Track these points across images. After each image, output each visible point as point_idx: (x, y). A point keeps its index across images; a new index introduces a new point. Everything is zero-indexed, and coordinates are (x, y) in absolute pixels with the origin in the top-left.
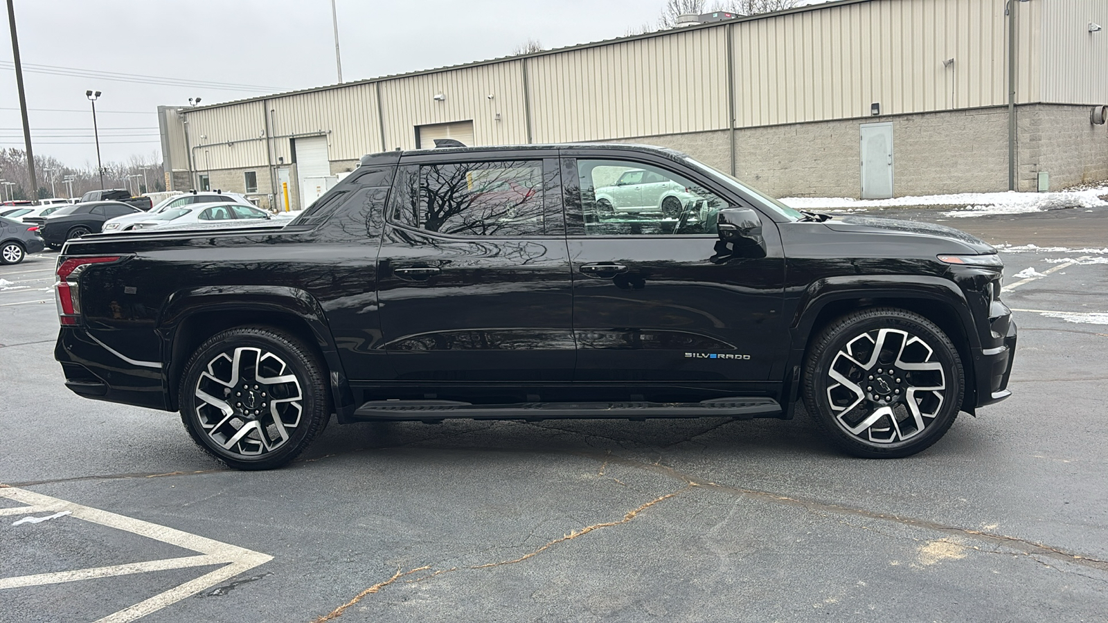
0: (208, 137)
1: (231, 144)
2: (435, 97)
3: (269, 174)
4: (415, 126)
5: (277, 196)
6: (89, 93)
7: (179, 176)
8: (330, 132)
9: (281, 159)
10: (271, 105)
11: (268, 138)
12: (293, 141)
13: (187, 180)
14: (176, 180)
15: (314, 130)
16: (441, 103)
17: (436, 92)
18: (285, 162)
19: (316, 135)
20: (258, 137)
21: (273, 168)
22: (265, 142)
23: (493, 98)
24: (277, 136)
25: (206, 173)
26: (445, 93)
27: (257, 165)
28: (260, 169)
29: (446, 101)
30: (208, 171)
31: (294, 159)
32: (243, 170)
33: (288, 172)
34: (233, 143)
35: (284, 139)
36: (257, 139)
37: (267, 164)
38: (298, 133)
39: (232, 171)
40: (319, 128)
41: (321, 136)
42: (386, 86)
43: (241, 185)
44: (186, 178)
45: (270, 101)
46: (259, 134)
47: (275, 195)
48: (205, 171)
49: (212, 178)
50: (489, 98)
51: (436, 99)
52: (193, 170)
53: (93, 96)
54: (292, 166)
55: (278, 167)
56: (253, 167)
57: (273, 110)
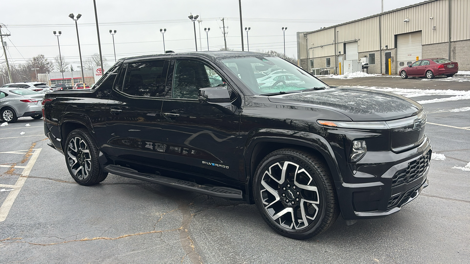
0: (314, 44)
1: (322, 47)
2: (405, 20)
3: (335, 59)
4: (395, 35)
5: (338, 68)
6: (283, 28)
7: (303, 60)
8: (359, 40)
9: (340, 52)
10: (338, 29)
11: (335, 43)
12: (345, 44)
13: (306, 62)
14: (302, 62)
15: (353, 39)
16: (408, 23)
17: (406, 17)
18: (341, 54)
19: (354, 41)
20: (332, 43)
21: (337, 56)
22: (334, 45)
23: (433, 18)
24: (339, 42)
25: (312, 59)
26: (410, 18)
27: (331, 55)
28: (332, 57)
29: (410, 22)
30: (313, 58)
31: (345, 52)
32: (326, 57)
33: (342, 58)
34: (323, 46)
35: (341, 43)
36: (331, 44)
37: (334, 55)
38: (347, 41)
39: (322, 58)
40: (355, 38)
41: (356, 42)
42: (384, 17)
43: (325, 64)
44: (305, 61)
45: (337, 27)
46: (332, 42)
47: (337, 68)
48: (312, 58)
49: (315, 61)
50: (430, 19)
51: (405, 21)
52: (308, 58)
53: (284, 30)
54: (344, 55)
55: (338, 56)
56: (329, 56)
57: (338, 31)
